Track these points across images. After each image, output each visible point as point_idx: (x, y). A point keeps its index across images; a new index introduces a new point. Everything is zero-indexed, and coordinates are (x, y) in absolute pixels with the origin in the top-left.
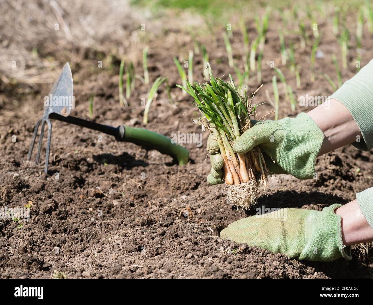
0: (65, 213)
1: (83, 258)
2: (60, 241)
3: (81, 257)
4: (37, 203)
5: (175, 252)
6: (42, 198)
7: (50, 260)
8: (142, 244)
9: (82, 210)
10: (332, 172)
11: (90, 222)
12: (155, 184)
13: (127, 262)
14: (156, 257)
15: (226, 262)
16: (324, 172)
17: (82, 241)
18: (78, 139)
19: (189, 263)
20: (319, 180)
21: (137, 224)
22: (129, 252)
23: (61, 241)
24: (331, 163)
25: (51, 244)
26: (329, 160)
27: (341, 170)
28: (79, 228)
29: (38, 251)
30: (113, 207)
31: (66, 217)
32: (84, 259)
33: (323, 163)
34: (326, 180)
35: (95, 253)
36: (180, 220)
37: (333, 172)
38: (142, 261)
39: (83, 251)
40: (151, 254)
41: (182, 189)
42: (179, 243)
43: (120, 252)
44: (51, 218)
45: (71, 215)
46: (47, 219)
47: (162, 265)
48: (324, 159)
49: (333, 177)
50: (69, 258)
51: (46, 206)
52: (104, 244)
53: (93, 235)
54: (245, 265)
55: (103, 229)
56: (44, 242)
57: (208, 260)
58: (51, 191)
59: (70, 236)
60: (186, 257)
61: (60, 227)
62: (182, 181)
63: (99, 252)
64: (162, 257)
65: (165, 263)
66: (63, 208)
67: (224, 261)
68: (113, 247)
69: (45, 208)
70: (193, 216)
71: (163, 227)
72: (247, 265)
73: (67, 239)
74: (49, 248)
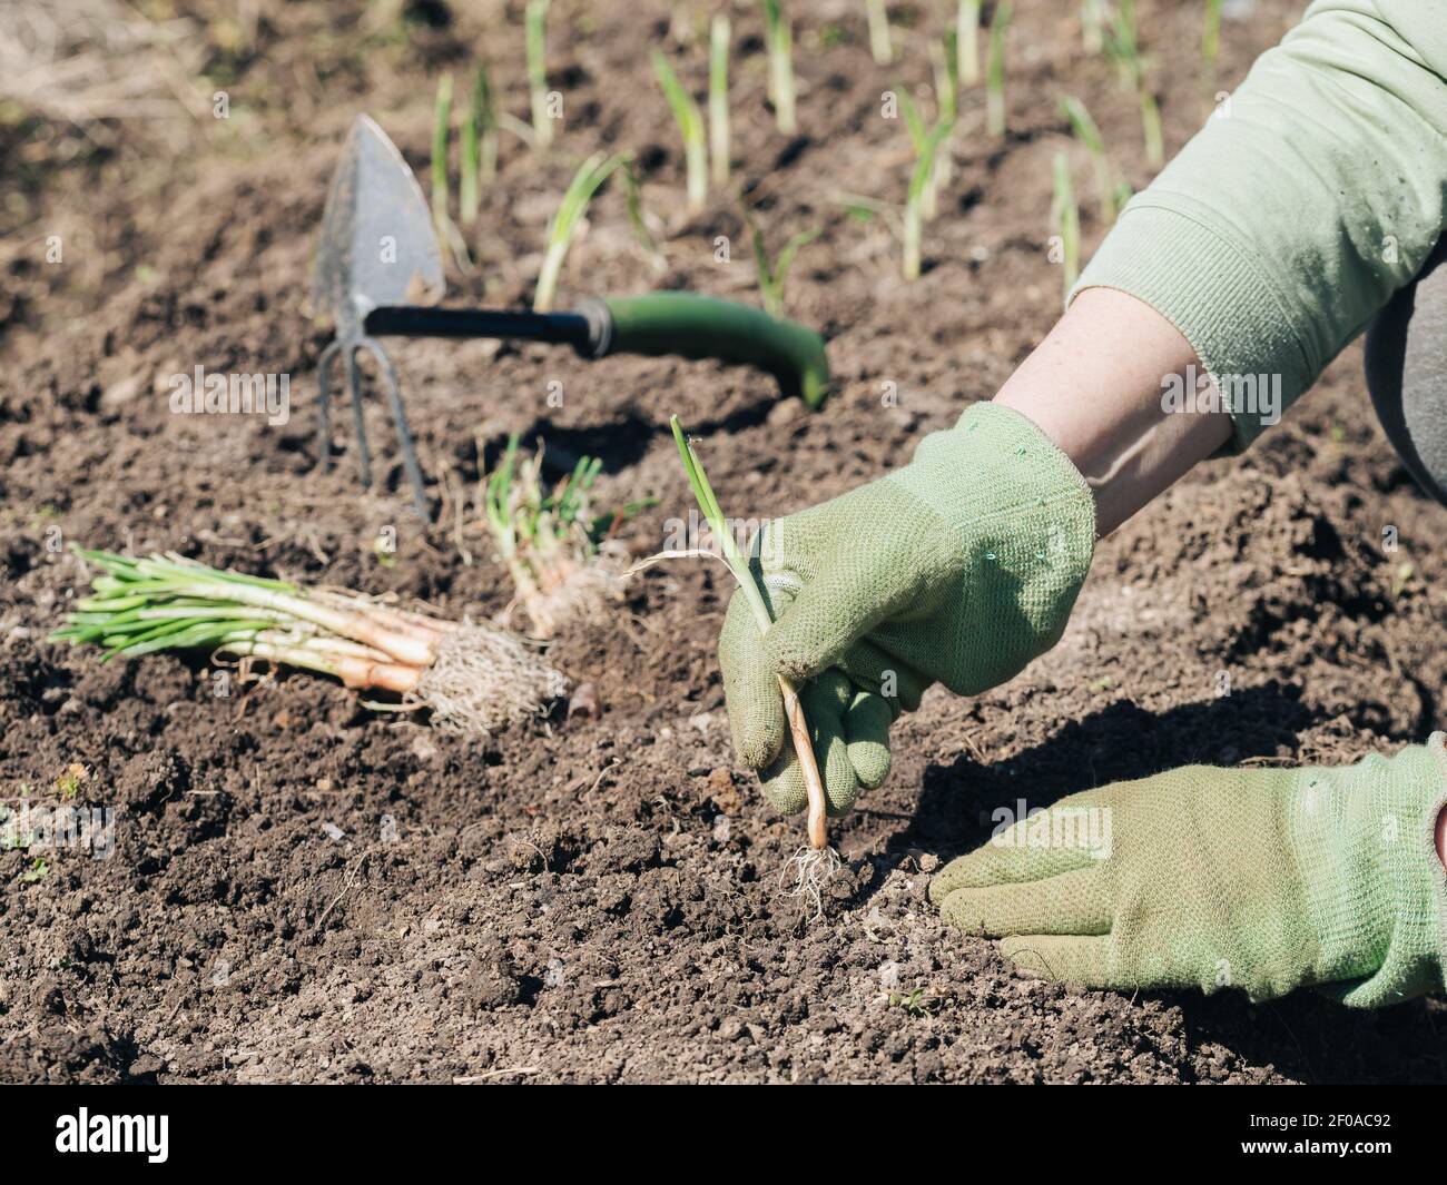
0: (218, 806)
1: (294, 1024)
2: (198, 936)
3: (286, 1018)
4: (105, 762)
5: (672, 1007)
6: (123, 735)
7: (161, 1034)
8: (535, 965)
9: (287, 794)
10: (1299, 590)
11: (324, 854)
12: (586, 657)
13: (473, 1054)
14: (591, 1029)
15: (880, 1055)
16: (1270, 590)
17: (289, 934)
18: (267, 439)
19: (732, 1058)
20: (1248, 624)
21: (513, 865)
22: (483, 1006)
23: (206, 938)
24: (1297, 549)
25: (162, 948)
26: (1287, 537)
27: (1339, 575)
28: (278, 879)
29: (111, 984)
30: (415, 771)
31: (225, 820)
32: (300, 1030)
33: (1264, 551)
34: (1276, 624)
35: (344, 1001)
36: (688, 837)
37: (1303, 586)
38: (536, 1052)
39: (293, 988)
40: (574, 1014)
41: (693, 678)
42: (686, 967)
43: (445, 1002)
44: (162, 831)
45: (245, 815)
46: (145, 838)
47: (621, 1069)
48: (1270, 535)
49: (1305, 607)
50: (239, 1024)
51: (141, 779)
52: (378, 962)
53: (333, 910)
54: (959, 1067)
55: (374, 884)
56: (133, 942)
57: (805, 1044)
58: (162, 696)
59: (239, 917)
60: (716, 1035)
61: (198, 875)
62: (694, 644)
63: (359, 999)
64: (617, 1032)
65: (629, 1064)
66: (212, 786)
67: (874, 1049)
68: (417, 978)
69: (134, 788)
70: (739, 810)
71: (619, 872)
72: (967, 1067)
73: (229, 929)
74: (156, 966)
